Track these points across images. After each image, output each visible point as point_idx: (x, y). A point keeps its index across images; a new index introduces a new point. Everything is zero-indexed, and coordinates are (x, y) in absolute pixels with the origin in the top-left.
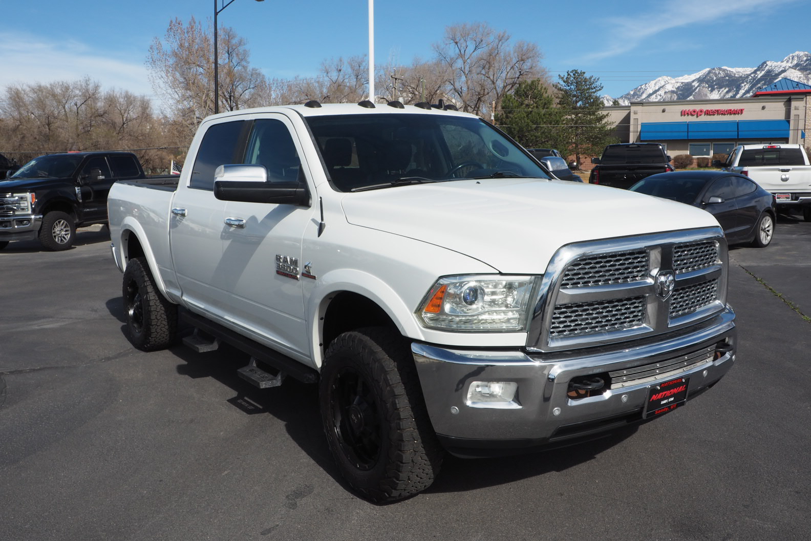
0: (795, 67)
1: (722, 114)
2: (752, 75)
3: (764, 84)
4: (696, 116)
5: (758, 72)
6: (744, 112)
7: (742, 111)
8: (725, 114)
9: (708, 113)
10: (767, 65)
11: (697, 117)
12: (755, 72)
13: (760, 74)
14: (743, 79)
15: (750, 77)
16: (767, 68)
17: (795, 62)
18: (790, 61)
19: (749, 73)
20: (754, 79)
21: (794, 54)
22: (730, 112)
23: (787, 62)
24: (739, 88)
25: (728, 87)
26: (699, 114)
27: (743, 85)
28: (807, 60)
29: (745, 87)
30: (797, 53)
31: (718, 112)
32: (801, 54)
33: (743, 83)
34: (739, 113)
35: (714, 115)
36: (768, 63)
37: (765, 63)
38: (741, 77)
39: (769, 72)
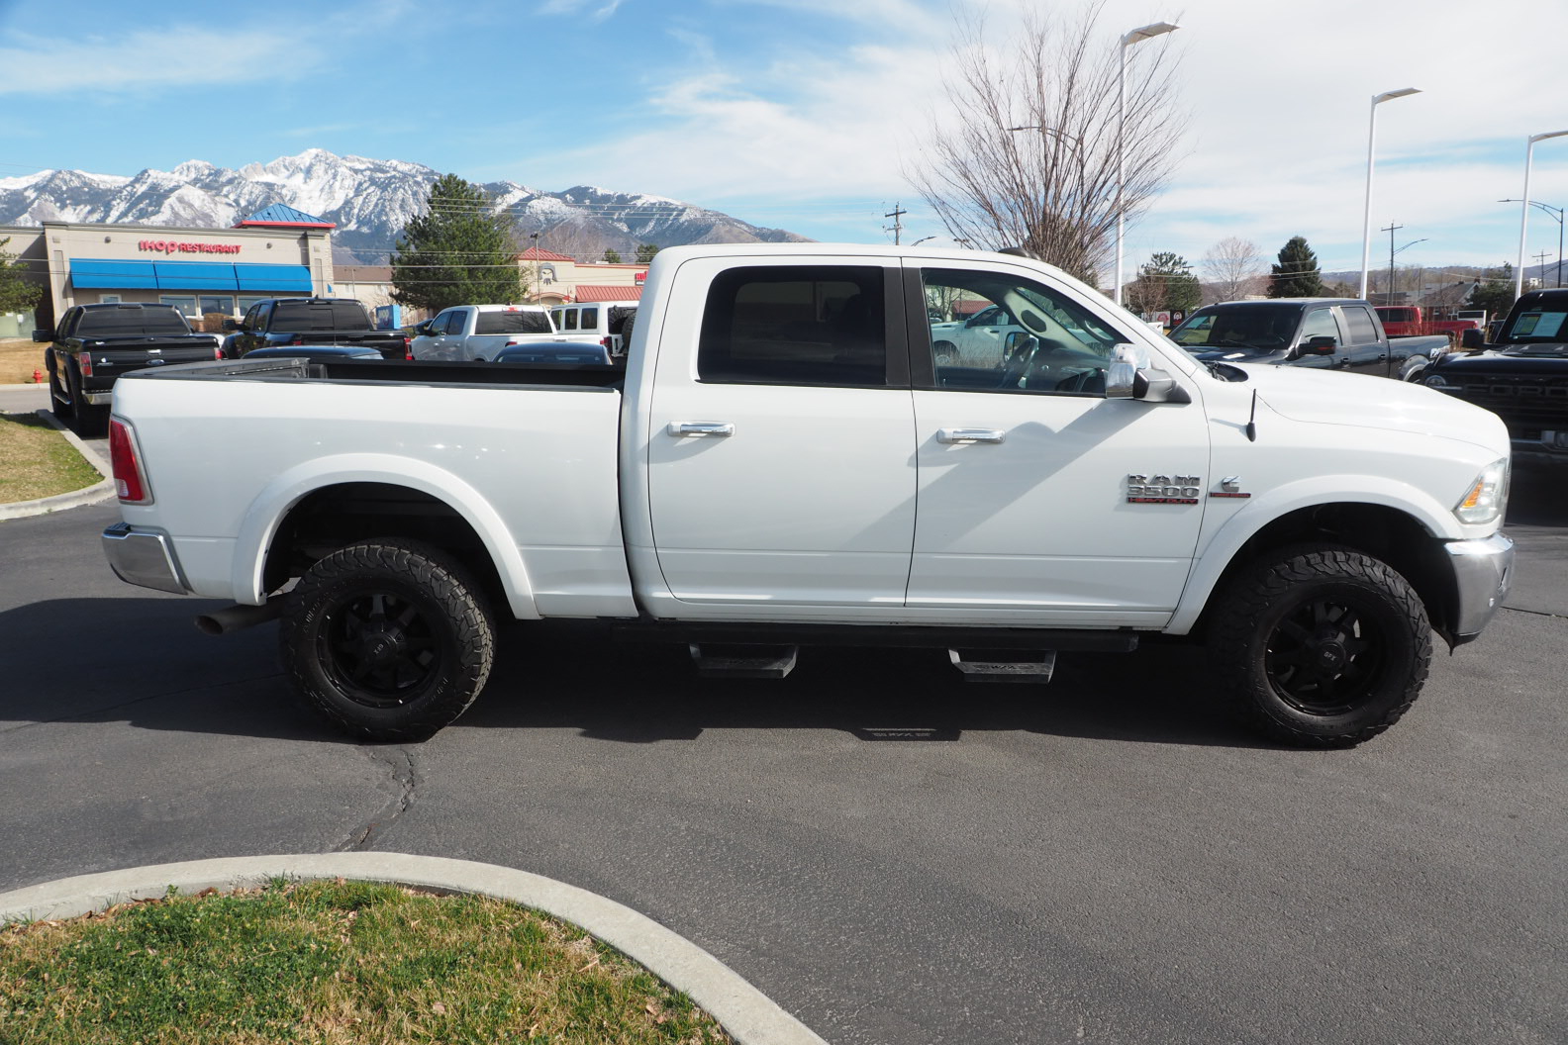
0: (195, 182)
1: (207, 251)
2: (129, 189)
3: (150, 205)
4: (164, 251)
5: (137, 186)
6: (241, 249)
7: (237, 249)
8: (211, 252)
9: (184, 248)
10: (149, 175)
11: (168, 253)
12: (132, 184)
13: (141, 189)
14: (115, 193)
15: (125, 193)
16: (149, 181)
17: (193, 175)
18: (185, 173)
19: (122, 185)
20: (132, 195)
21: (189, 164)
22: (220, 250)
23: (181, 173)
24: (108, 208)
25: (90, 204)
26: (170, 248)
27: (114, 203)
28: (210, 175)
29: (119, 207)
30: (193, 162)
31: (200, 248)
32: (200, 164)
33: (114, 199)
34: (233, 252)
35: (194, 252)
36: (150, 172)
37: (146, 171)
38: (110, 190)
39: (154, 188)
